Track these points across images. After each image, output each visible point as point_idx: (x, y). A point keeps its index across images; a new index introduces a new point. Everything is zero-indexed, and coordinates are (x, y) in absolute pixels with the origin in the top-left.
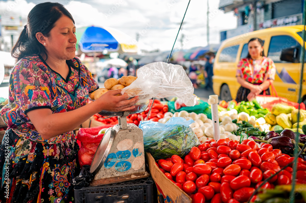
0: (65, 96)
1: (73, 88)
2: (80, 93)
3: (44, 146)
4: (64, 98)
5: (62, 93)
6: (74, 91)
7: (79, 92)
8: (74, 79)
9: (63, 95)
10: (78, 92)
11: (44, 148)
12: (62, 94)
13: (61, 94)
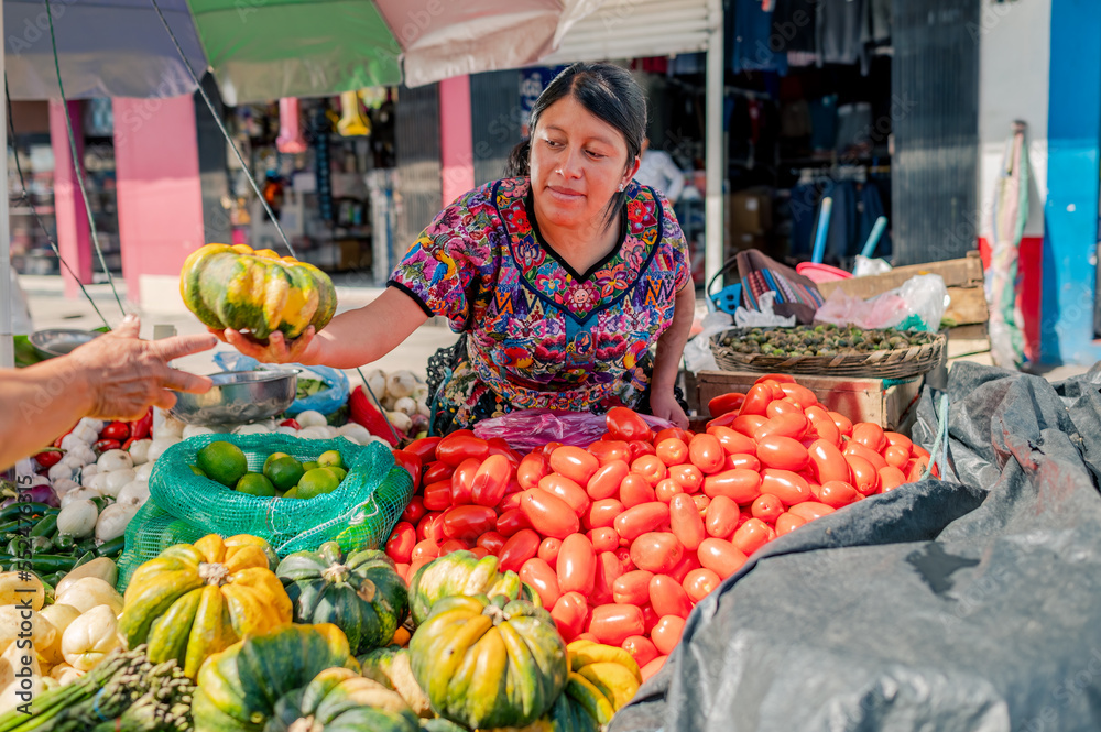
0: (539, 321)
1: (592, 302)
2: (609, 322)
3: (501, 403)
4: (535, 323)
5: (535, 309)
6: (591, 313)
7: (609, 319)
8: (609, 279)
9: (533, 316)
10: (602, 319)
11: (499, 407)
12: (533, 313)
13: (530, 311)
